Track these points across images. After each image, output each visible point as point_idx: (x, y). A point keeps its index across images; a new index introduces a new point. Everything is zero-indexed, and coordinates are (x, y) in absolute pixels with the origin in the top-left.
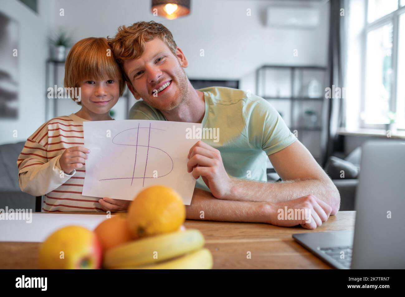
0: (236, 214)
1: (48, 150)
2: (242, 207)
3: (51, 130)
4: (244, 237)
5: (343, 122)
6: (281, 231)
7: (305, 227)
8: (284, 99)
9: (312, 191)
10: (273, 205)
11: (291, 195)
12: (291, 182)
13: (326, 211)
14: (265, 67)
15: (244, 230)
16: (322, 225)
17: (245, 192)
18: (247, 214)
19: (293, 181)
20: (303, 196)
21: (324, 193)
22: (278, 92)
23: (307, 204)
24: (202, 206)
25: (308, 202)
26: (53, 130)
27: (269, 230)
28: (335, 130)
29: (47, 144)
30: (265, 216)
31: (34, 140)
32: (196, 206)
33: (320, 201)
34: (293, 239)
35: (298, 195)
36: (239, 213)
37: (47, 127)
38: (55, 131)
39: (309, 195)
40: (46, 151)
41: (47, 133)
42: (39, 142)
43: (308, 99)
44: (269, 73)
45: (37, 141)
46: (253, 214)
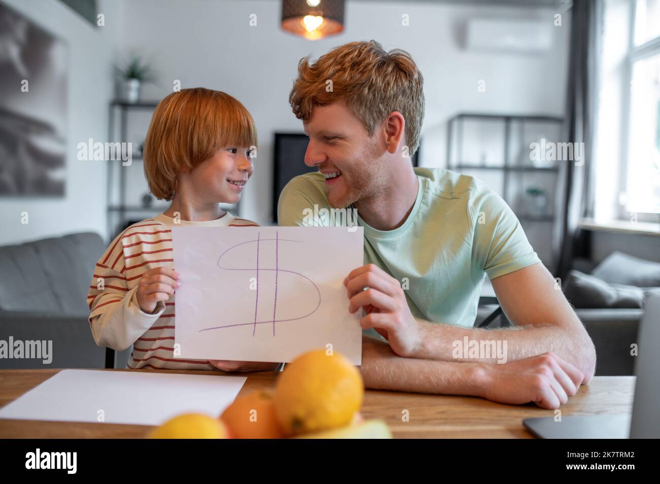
0: (430, 382)
1: (128, 277)
2: (440, 372)
3: (128, 246)
4: (446, 421)
5: (590, 208)
6: (503, 412)
7: (541, 406)
8: (494, 168)
9: (552, 346)
10: (489, 368)
11: (518, 352)
12: (518, 329)
13: (575, 380)
14: (462, 116)
15: (445, 408)
16: (568, 401)
17: (443, 345)
18: (449, 382)
19: (521, 328)
20: (537, 354)
21: (571, 349)
22: (484, 157)
23: (543, 369)
24: (377, 368)
25: (544, 366)
26: (131, 245)
27: (484, 410)
28: (575, 221)
29: (125, 269)
30: (475, 387)
31: (106, 264)
32: (367, 368)
33: (564, 362)
34: (523, 427)
35: (528, 351)
36: (436, 381)
37: (122, 243)
38: (134, 247)
39: (547, 353)
40: (125, 279)
41: (122, 253)
42: (113, 267)
43: (532, 169)
44: (469, 126)
45: (110, 265)
46: (457, 383)
